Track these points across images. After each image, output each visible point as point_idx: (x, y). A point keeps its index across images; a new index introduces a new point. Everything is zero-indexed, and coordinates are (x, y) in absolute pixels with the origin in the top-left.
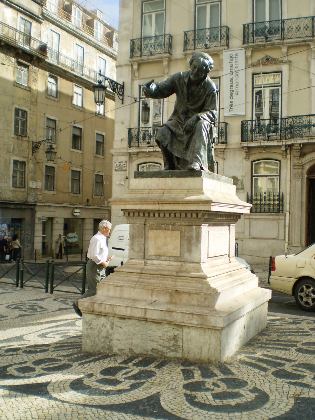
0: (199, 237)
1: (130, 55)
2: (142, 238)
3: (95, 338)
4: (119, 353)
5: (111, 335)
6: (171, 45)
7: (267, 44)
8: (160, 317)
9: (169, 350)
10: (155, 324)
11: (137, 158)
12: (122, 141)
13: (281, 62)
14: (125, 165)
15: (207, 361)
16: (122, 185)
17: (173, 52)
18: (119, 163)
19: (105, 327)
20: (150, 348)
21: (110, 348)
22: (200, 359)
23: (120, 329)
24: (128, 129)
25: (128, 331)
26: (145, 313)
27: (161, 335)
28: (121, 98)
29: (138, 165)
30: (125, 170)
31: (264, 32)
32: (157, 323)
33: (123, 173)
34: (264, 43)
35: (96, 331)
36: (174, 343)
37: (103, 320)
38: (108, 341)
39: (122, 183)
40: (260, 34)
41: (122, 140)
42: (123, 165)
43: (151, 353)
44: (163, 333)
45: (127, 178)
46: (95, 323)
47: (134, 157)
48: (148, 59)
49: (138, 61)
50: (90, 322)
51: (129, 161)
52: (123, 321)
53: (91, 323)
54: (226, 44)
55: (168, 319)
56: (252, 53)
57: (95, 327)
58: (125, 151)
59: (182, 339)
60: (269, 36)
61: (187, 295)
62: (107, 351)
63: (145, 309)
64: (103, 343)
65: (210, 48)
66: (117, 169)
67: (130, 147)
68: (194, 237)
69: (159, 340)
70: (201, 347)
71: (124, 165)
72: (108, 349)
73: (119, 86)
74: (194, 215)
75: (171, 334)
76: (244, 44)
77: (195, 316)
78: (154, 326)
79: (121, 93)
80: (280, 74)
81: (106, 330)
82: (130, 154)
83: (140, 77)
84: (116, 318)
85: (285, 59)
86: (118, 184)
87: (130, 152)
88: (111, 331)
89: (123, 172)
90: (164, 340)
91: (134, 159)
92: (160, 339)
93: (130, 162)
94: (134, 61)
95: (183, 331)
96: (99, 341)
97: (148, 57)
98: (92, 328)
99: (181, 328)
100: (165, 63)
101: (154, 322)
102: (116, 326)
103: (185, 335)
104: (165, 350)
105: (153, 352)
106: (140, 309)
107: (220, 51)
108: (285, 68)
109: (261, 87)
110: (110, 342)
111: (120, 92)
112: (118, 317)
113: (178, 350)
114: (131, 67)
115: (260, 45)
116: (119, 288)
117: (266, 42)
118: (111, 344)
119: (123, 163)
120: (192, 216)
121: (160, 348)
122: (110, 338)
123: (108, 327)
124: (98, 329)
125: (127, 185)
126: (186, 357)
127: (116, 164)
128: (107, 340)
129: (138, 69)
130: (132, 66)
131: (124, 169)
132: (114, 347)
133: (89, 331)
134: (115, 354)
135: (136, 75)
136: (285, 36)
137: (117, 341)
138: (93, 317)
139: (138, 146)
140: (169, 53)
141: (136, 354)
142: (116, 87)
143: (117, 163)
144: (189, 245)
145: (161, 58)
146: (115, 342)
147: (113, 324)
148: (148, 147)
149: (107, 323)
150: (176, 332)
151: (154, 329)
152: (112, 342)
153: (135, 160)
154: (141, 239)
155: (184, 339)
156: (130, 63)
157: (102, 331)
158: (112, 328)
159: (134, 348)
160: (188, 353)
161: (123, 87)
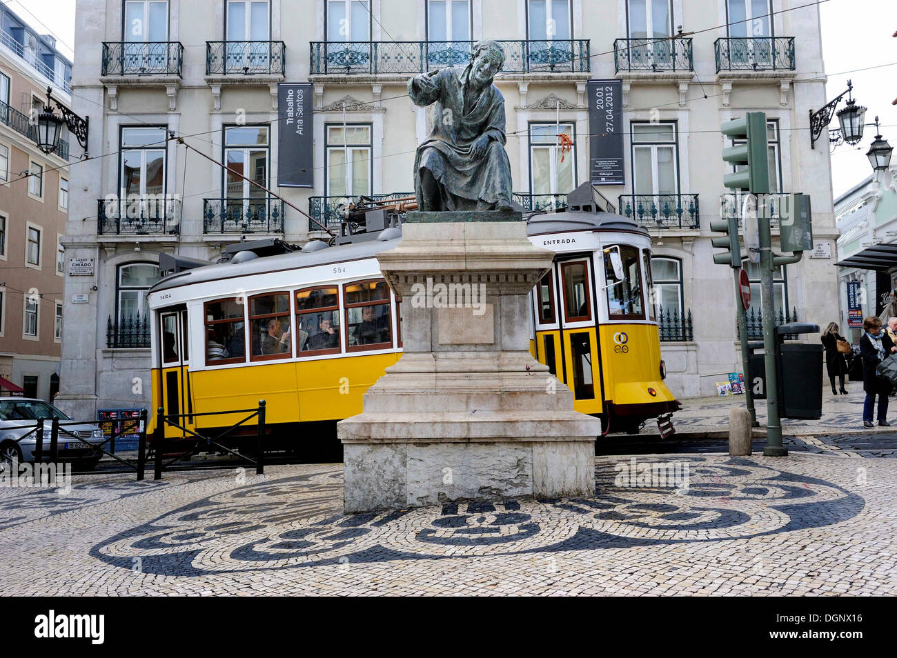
0: (524, 310)
1: (102, 70)
2: (427, 317)
3: (370, 485)
4: (418, 503)
5: (402, 476)
6: (182, 62)
7: (350, 78)
8: (496, 432)
9: (510, 486)
10: (483, 446)
11: (116, 254)
12: (85, 222)
13: (370, 109)
14: (92, 266)
15: (576, 493)
16: (84, 303)
17: (185, 75)
18: (77, 263)
19: (391, 463)
20: (476, 487)
21: (400, 499)
22: (563, 492)
23: (419, 463)
24: (99, 200)
25: (434, 464)
26: (469, 430)
27: (495, 462)
28: (83, 143)
29: (118, 266)
30: (92, 275)
31: (344, 58)
32: (487, 443)
33: (86, 279)
34: (344, 76)
35: (373, 473)
36: (518, 472)
37: (387, 452)
38: (397, 486)
39: (85, 298)
40: (339, 60)
41: (84, 220)
42: (86, 265)
43: (480, 495)
44: (498, 459)
45: (95, 289)
46: (369, 460)
47: (110, 251)
48: (138, 81)
49: (118, 81)
50: (360, 460)
51: (100, 259)
52: (424, 449)
53: (362, 461)
54: (281, 71)
55: (510, 434)
56: (324, 90)
57: (371, 467)
58: (92, 239)
59: (532, 464)
60: (353, 66)
61: (528, 397)
62: (396, 504)
63: (468, 423)
64: (386, 491)
65: (253, 74)
66: (73, 272)
67: (101, 232)
68: (517, 311)
69: (491, 472)
70: (564, 472)
71: (89, 265)
72: (398, 501)
73: (80, 122)
74: (521, 278)
75: (512, 459)
76: (311, 74)
77: (554, 425)
78: (483, 450)
79: (83, 135)
80: (369, 127)
81: (392, 468)
82: (102, 247)
83: (120, 111)
84: (412, 445)
85: (377, 104)
86: (76, 300)
87: (101, 243)
88: (401, 470)
89: (87, 277)
90: (500, 470)
91: (109, 255)
92: (494, 469)
93: (102, 261)
94: (109, 82)
95: (532, 451)
96: (380, 488)
97: (138, 78)
98: (363, 470)
99: (528, 446)
100: (171, 91)
101: (481, 443)
102: (411, 459)
103: (536, 457)
104: (503, 486)
105: (482, 493)
106: (458, 424)
107: (271, 82)
108: (377, 119)
109: (343, 146)
110: (400, 489)
111: (81, 132)
112: (414, 444)
113: (526, 482)
114: (102, 91)
115: (339, 78)
116: (407, 396)
117: (348, 74)
118: (403, 490)
119: (87, 262)
120: (516, 279)
121: (495, 485)
122: (401, 482)
123: (397, 463)
124: (376, 468)
125: (94, 301)
126: (540, 491)
127: (71, 263)
128: (395, 484)
129: (117, 97)
130: (105, 89)
131: (89, 272)
132: (409, 496)
133: (359, 475)
134: (411, 508)
135: (114, 106)
136: (378, 69)
137: (416, 485)
138: (365, 449)
139: (118, 232)
140: (179, 74)
141: (451, 501)
142: (75, 123)
143: (74, 261)
144: (509, 325)
145: (164, 81)
146: (411, 487)
147: (406, 456)
148: (138, 234)
149: (393, 457)
150: (521, 454)
151: (483, 456)
152: (405, 487)
153: (111, 257)
154: (424, 319)
155: (535, 464)
156: (102, 84)
157: (384, 471)
158: (404, 464)
159: (447, 493)
160: (543, 485)
161: (86, 124)
